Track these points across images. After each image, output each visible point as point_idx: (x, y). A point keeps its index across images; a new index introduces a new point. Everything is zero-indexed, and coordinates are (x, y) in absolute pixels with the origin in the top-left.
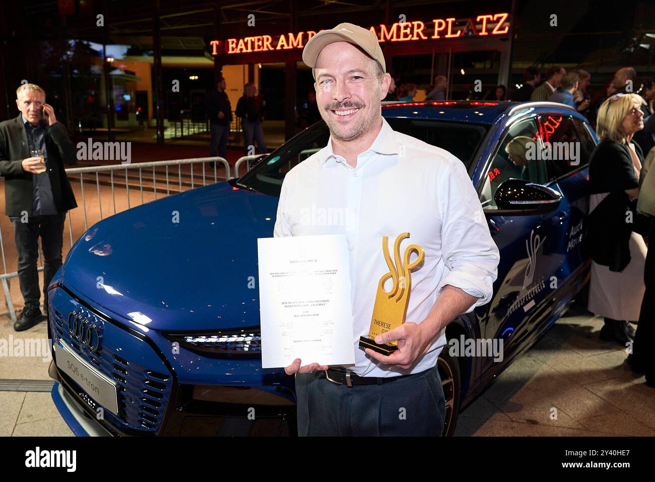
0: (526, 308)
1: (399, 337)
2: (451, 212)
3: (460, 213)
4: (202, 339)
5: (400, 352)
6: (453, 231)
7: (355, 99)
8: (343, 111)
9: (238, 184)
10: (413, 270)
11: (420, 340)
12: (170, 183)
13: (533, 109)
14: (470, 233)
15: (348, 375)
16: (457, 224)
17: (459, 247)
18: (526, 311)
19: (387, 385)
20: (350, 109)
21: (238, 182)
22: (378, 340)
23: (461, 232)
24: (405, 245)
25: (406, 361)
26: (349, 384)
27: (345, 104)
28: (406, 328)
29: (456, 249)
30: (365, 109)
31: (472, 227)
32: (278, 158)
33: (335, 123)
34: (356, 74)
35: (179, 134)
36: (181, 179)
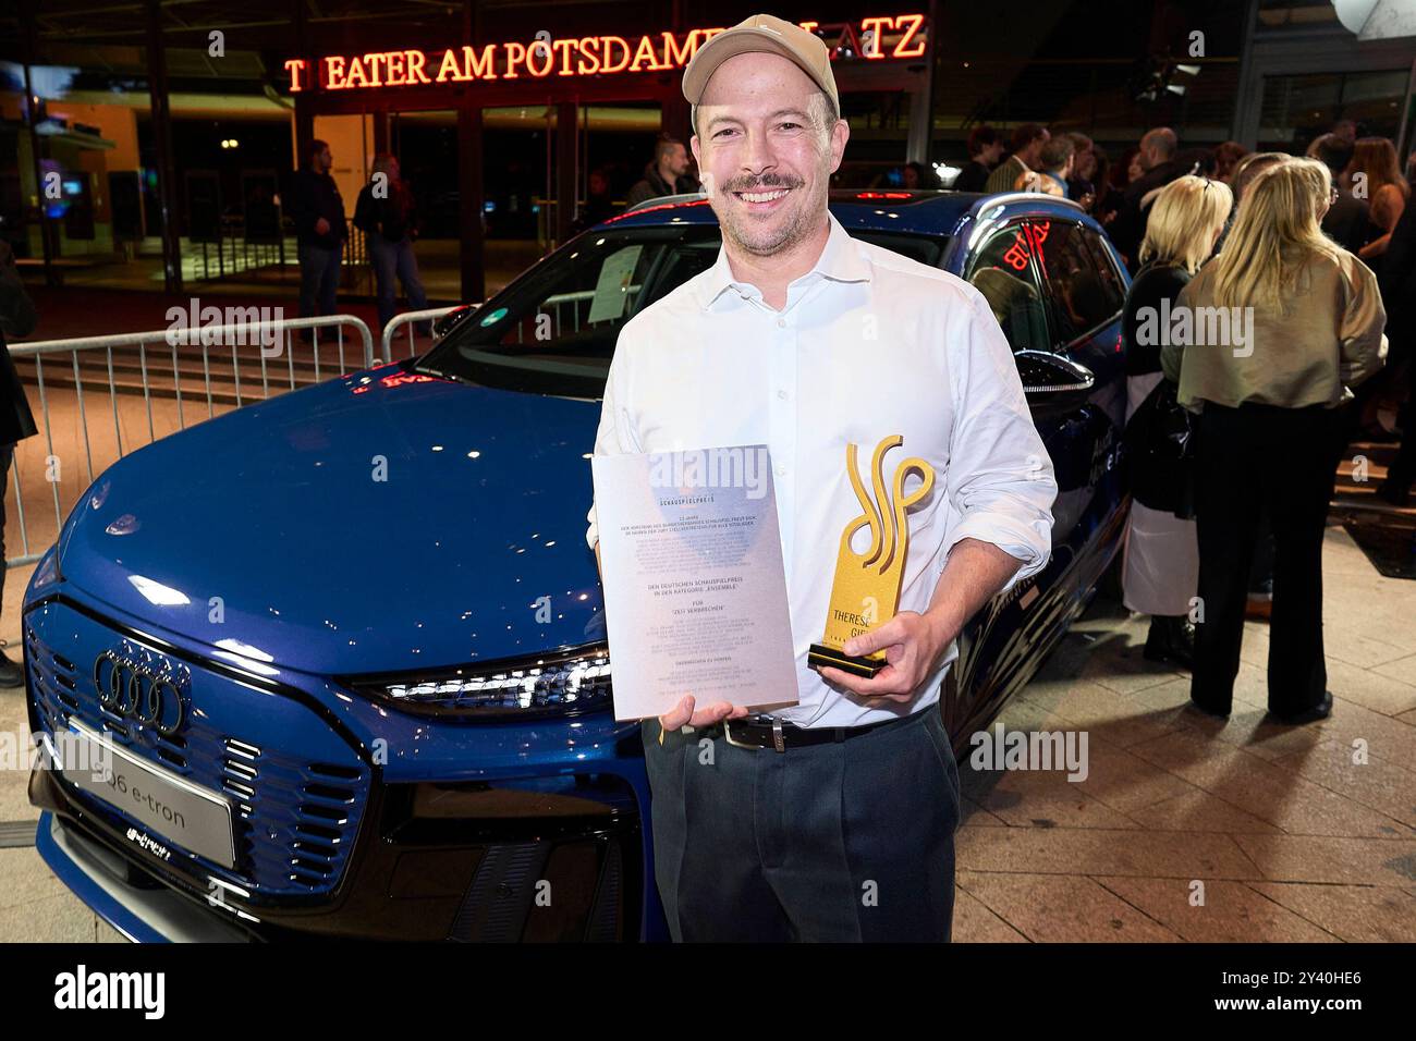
0: (1024, 603)
1: (890, 640)
2: (972, 396)
3: (990, 396)
4: (428, 689)
5: (895, 671)
6: (976, 432)
7: (784, 170)
8: (761, 193)
9: (418, 369)
10: (910, 510)
11: (930, 645)
12: (214, 378)
13: (1002, 208)
14: (1006, 437)
15: (777, 728)
16: (984, 419)
17: (987, 463)
18: (1024, 607)
19: (855, 741)
20: (774, 190)
21: (419, 365)
22: (850, 649)
23: (990, 434)
24: (895, 461)
25: (907, 687)
26: (780, 744)
27: (766, 180)
28: (905, 622)
29: (981, 467)
30: (804, 190)
31: (1013, 422)
32: (503, 312)
33: (742, 218)
34: (788, 119)
35: (214, 270)
36: (240, 370)
